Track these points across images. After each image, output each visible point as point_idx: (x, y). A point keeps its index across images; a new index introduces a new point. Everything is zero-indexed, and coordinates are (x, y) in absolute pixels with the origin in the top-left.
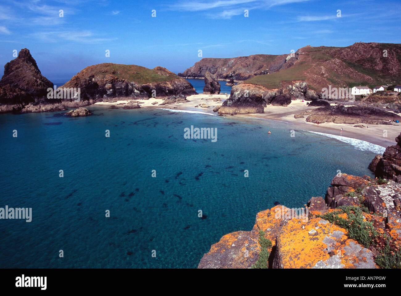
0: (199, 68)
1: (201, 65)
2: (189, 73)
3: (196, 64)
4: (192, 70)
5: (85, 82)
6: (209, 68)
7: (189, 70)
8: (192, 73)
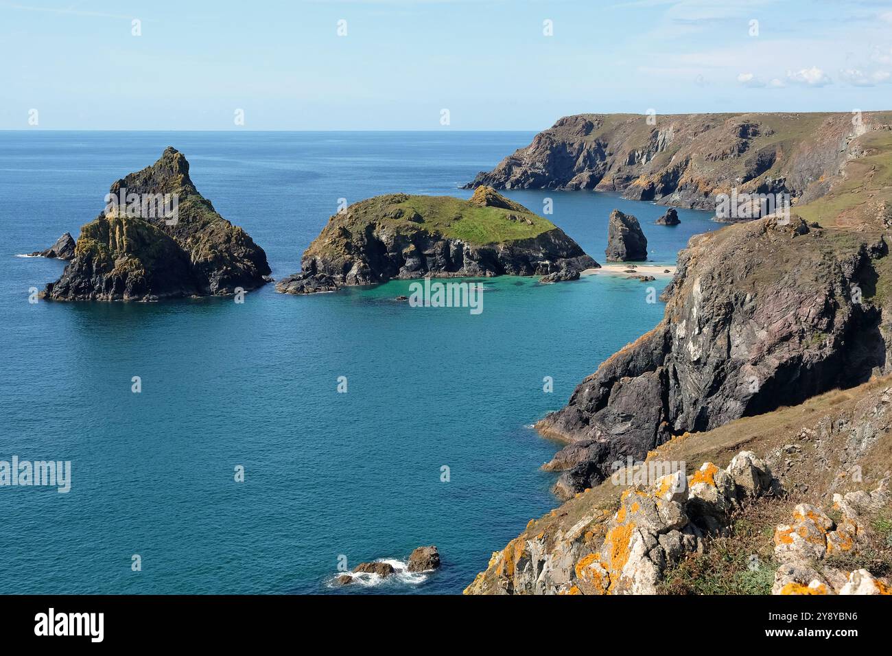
0: (548, 152)
1: (558, 139)
2: (517, 172)
3: (540, 137)
4: (527, 160)
5: (362, 239)
6: (585, 153)
7: (515, 162)
8: (526, 172)
